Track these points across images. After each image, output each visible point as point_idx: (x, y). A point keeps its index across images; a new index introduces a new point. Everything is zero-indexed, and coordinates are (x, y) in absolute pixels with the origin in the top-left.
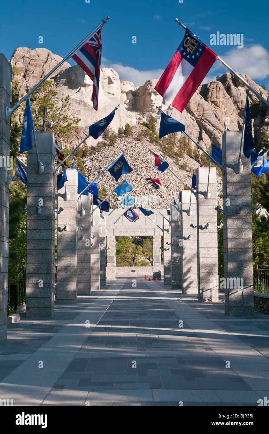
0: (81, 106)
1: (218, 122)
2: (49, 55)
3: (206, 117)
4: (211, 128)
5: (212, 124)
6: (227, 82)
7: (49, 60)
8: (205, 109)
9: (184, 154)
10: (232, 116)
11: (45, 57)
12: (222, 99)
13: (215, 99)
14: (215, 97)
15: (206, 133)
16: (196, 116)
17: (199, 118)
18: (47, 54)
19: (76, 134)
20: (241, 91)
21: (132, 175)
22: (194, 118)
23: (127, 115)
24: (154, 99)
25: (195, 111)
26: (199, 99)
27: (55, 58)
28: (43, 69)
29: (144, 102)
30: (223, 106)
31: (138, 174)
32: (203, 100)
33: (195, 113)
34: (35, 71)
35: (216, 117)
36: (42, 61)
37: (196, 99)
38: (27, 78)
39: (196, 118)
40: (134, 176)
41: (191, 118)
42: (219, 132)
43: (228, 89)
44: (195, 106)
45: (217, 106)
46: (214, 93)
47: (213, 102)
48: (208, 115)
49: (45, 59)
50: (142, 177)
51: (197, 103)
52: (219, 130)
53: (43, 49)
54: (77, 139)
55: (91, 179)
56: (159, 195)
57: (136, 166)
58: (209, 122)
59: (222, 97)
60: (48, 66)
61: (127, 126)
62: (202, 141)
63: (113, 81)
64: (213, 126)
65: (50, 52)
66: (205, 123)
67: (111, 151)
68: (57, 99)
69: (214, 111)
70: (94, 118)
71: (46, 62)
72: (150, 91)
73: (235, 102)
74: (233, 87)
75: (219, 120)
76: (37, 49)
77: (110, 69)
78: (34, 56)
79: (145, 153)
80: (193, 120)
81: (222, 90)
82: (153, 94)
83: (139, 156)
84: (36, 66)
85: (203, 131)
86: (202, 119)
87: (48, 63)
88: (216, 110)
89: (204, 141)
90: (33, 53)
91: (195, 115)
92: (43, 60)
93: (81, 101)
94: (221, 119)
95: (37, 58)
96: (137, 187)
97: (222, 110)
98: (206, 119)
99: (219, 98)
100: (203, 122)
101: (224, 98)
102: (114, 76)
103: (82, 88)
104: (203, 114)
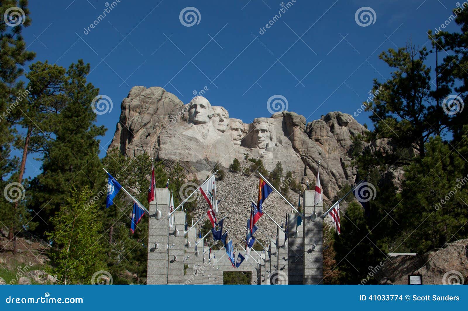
0: (193, 142)
1: (322, 159)
2: (163, 94)
3: (310, 154)
4: (314, 165)
5: (316, 161)
6: (331, 121)
7: (163, 98)
8: (309, 147)
9: (289, 189)
10: (335, 153)
11: (159, 95)
12: (325, 137)
13: (320, 137)
14: (319, 135)
15: (310, 169)
16: (301, 153)
17: (303, 155)
18: (161, 92)
19: (187, 168)
20: (344, 130)
21: (239, 208)
22: (298, 155)
23: (235, 151)
24: (261, 136)
25: (300, 148)
26: (304, 137)
27: (169, 95)
28: (157, 106)
29: (252, 139)
30: (326, 144)
31: (245, 207)
32: (307, 138)
33: (300, 150)
34: (150, 109)
35: (320, 154)
36: (157, 99)
37: (301, 136)
38: (142, 115)
39: (300, 155)
40: (241, 209)
41: (296, 155)
42: (322, 169)
43: (332, 127)
44: (300, 143)
45: (321, 143)
46: (318, 131)
47: (317, 140)
48: (312, 152)
49: (160, 97)
50: (248, 211)
51: (302, 141)
52: (322, 166)
53: (158, 87)
54: (188, 173)
55: (200, 211)
56: (265, 228)
57: (244, 200)
58: (313, 159)
59: (325, 135)
60: (162, 104)
61: (236, 161)
62: (306, 176)
63: (223, 118)
64: (317, 163)
65: (165, 90)
66: (309, 160)
67: (220, 185)
68: (170, 135)
69: (318, 149)
70: (205, 153)
71: (160, 100)
72: (258, 128)
73: (339, 140)
74: (336, 126)
75: (323, 157)
76: (152, 88)
77: (221, 107)
78: (149, 95)
79: (252, 187)
80: (298, 157)
81: (326, 129)
82: (260, 132)
83: (246, 190)
84: (151, 103)
85: (308, 167)
86: (306, 156)
87: (163, 100)
88: (320, 147)
89: (308, 177)
90: (148, 91)
91: (299, 152)
92: (157, 97)
93: (192, 137)
94: (324, 156)
95: (153, 97)
96: (243, 220)
97: (325, 148)
98: (310, 156)
99: (323, 136)
100: (307, 159)
101: (328, 136)
102: (224, 114)
103: (194, 125)
104: (307, 151)
